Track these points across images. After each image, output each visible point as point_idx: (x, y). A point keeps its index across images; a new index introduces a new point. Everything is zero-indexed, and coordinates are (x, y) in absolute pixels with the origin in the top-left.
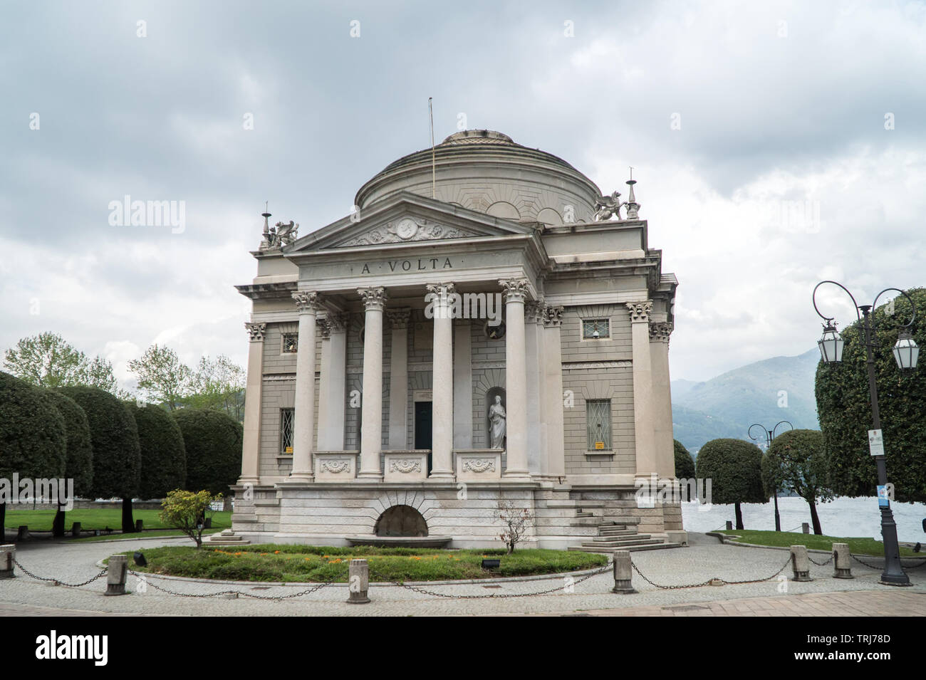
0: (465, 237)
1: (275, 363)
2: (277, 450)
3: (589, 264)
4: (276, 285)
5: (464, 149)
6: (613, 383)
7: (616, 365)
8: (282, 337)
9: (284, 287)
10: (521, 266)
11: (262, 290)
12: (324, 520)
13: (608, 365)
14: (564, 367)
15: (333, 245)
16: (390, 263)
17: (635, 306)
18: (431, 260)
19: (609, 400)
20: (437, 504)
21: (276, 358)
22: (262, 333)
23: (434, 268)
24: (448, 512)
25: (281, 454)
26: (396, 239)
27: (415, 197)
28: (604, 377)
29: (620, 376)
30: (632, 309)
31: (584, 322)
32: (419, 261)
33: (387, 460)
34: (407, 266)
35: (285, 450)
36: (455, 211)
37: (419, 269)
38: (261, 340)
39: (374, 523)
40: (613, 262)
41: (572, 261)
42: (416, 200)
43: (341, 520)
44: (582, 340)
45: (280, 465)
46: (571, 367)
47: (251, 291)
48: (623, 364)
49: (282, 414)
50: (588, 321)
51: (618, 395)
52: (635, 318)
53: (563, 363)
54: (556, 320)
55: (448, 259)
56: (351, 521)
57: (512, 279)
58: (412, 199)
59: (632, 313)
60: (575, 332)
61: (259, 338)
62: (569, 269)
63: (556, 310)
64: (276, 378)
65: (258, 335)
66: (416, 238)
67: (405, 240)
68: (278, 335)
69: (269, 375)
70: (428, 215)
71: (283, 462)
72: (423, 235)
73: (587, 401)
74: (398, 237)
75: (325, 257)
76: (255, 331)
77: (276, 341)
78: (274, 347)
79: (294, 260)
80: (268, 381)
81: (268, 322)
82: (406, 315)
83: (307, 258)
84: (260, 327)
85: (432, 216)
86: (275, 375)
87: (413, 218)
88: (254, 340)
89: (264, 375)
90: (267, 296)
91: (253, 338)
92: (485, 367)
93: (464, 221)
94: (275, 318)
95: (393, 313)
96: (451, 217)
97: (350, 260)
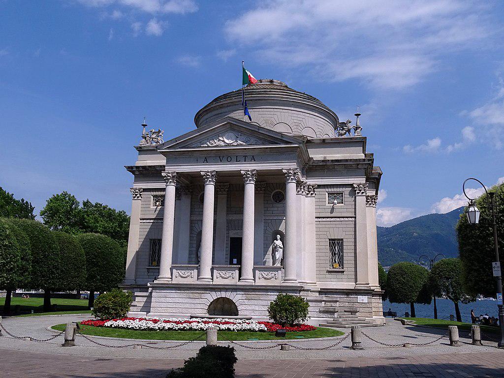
0: (263, 144)
1: (148, 212)
2: (147, 264)
3: (332, 161)
4: (150, 167)
5: (261, 91)
6: (344, 229)
7: (346, 219)
8: (152, 197)
10: (295, 162)
11: (141, 169)
12: (178, 305)
13: (342, 219)
14: (317, 220)
15: (187, 145)
16: (220, 157)
17: (358, 186)
18: (243, 157)
19: (342, 240)
20: (244, 297)
21: (149, 209)
22: (140, 195)
23: (245, 161)
24: (250, 302)
25: (149, 266)
26: (223, 144)
28: (339, 226)
29: (348, 226)
30: (356, 188)
31: (328, 194)
32: (236, 157)
33: (215, 271)
34: (229, 159)
35: (152, 264)
37: (237, 161)
38: (140, 198)
39: (207, 307)
40: (347, 160)
41: (322, 159)
42: (236, 122)
43: (187, 306)
44: (327, 205)
45: (148, 272)
46: (320, 220)
47: (135, 169)
48: (350, 219)
49: (151, 242)
50: (331, 194)
51: (347, 237)
52: (358, 193)
53: (316, 218)
54: (312, 193)
55: (253, 156)
56: (193, 306)
57: (290, 169)
58: (234, 121)
59: (356, 190)
60: (324, 200)
62: (321, 164)
63: (313, 187)
65: (138, 196)
66: (235, 144)
67: (228, 145)
68: (150, 196)
69: (144, 219)
70: (242, 130)
71: (151, 271)
72: (240, 142)
73: (330, 240)
74: (225, 143)
75: (182, 152)
76: (136, 193)
77: (148, 199)
78: (147, 203)
79: (163, 153)
80: (143, 222)
81: (144, 188)
82: (226, 187)
83: (171, 153)
84: (139, 191)
85: (245, 131)
86: (147, 219)
87: (233, 132)
88: (135, 199)
89: (141, 219)
90: (143, 173)
91: (134, 197)
92: (271, 218)
93: (263, 135)
94: (148, 186)
95: (219, 186)
96: (256, 132)
97: (196, 154)
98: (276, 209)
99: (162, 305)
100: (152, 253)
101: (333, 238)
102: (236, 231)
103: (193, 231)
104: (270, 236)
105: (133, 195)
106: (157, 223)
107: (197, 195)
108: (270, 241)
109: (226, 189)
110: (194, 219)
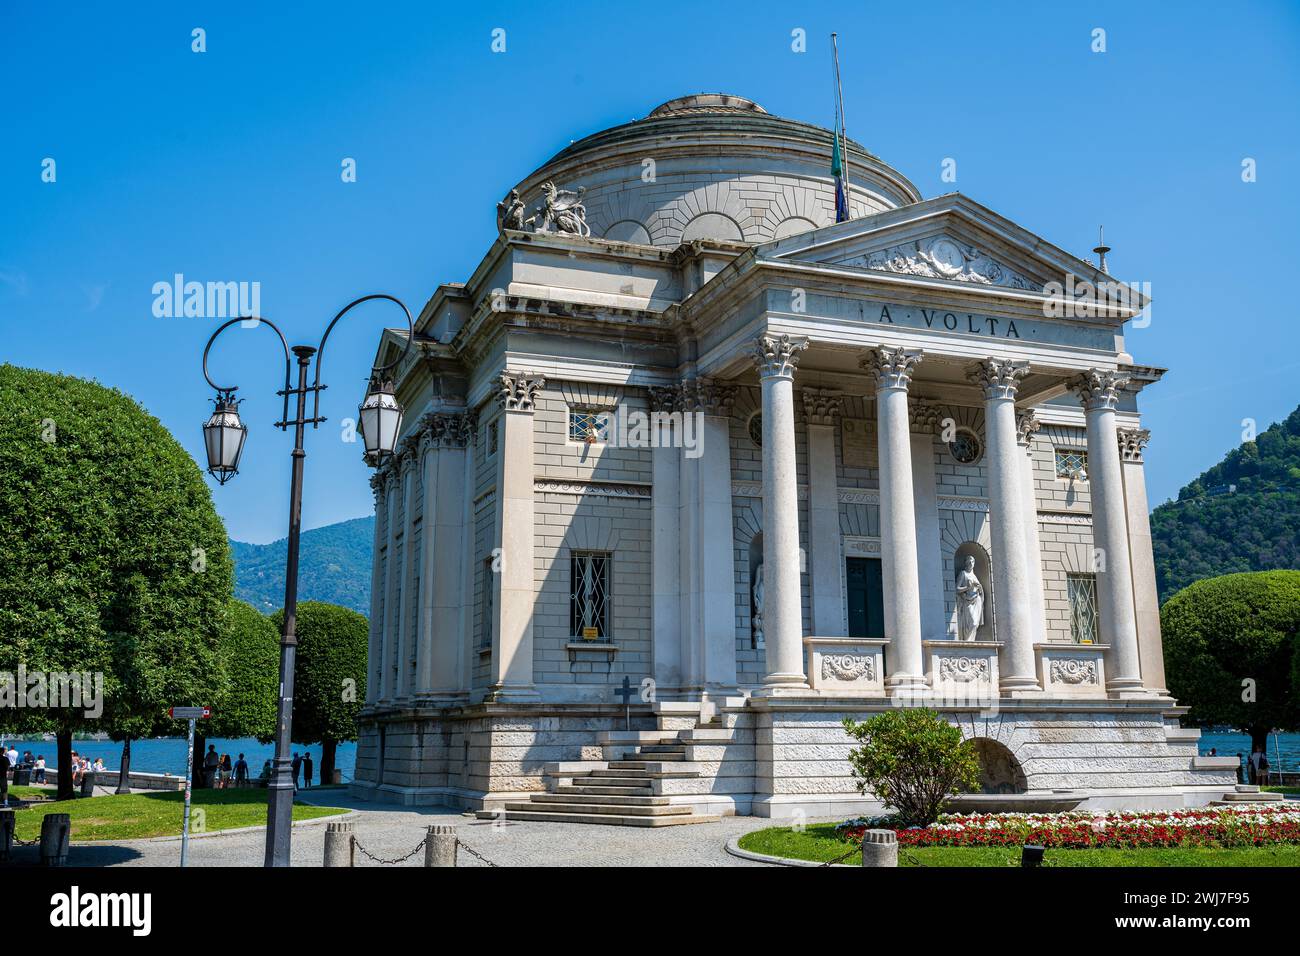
1: (557, 460)
2: (566, 633)
4: (578, 307)
8: (568, 409)
9: (590, 314)
11: (544, 310)
14: (1041, 518)
16: (924, 311)
17: (1126, 436)
18: (988, 320)
19: (1095, 576)
20: (1036, 735)
21: (559, 450)
22: (532, 396)
23: (993, 333)
24: (1060, 749)
25: (572, 641)
26: (928, 271)
27: (976, 209)
30: (1123, 440)
31: (1057, 451)
32: (970, 317)
34: (950, 323)
35: (580, 633)
36: (1036, 247)
37: (971, 331)
38: (530, 409)
42: (976, 214)
44: (1056, 479)
45: (573, 663)
46: (1049, 519)
49: (573, 561)
50: (1062, 451)
53: (1039, 513)
55: (1012, 323)
58: (968, 210)
59: (1122, 446)
60: (1048, 466)
61: (526, 405)
64: (560, 489)
65: (527, 400)
66: (963, 278)
67: (946, 277)
68: (556, 405)
69: (545, 482)
70: (981, 241)
71: (580, 656)
72: (974, 275)
73: (1069, 575)
74: (935, 270)
75: (822, 279)
76: (520, 391)
77: (556, 416)
78: (552, 427)
79: (760, 273)
80: (545, 493)
81: (547, 376)
82: (833, 402)
83: (789, 275)
84: (528, 383)
85: (989, 246)
86: (558, 482)
87: (955, 242)
88: (516, 408)
89: (536, 482)
90: (545, 325)
91: (513, 403)
92: (953, 507)
93: (1039, 265)
94: (558, 371)
95: (813, 396)
96: (1019, 255)
97: (862, 293)
98: (963, 481)
99: (814, 769)
100: (602, 598)
101: (1076, 570)
102: (861, 539)
103: (737, 530)
104: (953, 557)
105: (508, 394)
106: (592, 498)
107: (741, 417)
108: (953, 573)
109: (832, 410)
110: (740, 493)
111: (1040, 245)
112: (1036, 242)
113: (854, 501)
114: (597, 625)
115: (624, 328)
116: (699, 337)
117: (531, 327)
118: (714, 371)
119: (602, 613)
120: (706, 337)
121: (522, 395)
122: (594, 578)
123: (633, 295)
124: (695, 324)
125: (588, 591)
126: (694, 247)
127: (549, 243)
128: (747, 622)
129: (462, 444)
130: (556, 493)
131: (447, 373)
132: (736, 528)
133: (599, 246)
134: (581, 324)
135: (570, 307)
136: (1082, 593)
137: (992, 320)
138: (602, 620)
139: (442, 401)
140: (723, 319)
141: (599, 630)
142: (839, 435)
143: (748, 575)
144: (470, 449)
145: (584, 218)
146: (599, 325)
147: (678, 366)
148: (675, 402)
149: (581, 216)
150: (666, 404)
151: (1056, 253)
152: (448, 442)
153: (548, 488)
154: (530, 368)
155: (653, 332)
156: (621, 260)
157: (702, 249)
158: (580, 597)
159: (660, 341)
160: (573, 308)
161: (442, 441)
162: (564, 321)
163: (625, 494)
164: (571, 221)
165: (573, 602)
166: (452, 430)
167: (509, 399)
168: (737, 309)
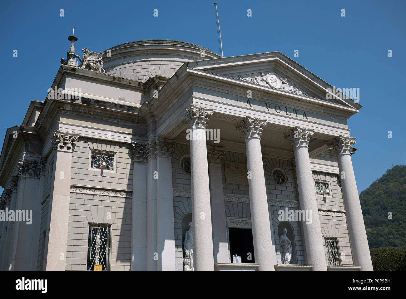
1: (84, 177)
4: (97, 102)
6: (337, 227)
7: (336, 214)
8: (90, 152)
9: (103, 106)
13: (333, 214)
16: (266, 104)
18: (294, 110)
19: (336, 239)
21: (85, 172)
22: (72, 144)
23: (297, 116)
28: (331, 222)
29: (340, 223)
32: (287, 108)
34: (278, 109)
35: (92, 268)
37: (286, 114)
38: (71, 150)
48: (340, 214)
49: (90, 229)
50: (318, 183)
51: (341, 235)
55: (304, 113)
61: (69, 148)
64: (85, 191)
65: (68, 145)
69: (77, 187)
70: (289, 75)
73: (325, 238)
75: (219, 83)
76: (65, 141)
77: (84, 155)
78: (82, 160)
79: (189, 77)
80: (76, 193)
81: (80, 135)
82: (220, 153)
83: (203, 80)
84: (70, 137)
85: (293, 78)
86: (84, 188)
87: (277, 75)
88: (63, 150)
89: (71, 187)
90: (81, 110)
91: (61, 147)
92: (276, 204)
93: (314, 88)
94: (86, 133)
95: (211, 150)
96: (306, 83)
97: (238, 92)
98: (279, 192)
100: (105, 249)
101: (328, 236)
102: (235, 218)
103: (175, 213)
104: (277, 228)
105: (59, 142)
106: (102, 197)
107: (177, 158)
108: (278, 236)
109: (220, 157)
110: (177, 195)
111: (315, 78)
112: (313, 77)
113: (232, 200)
114: (102, 264)
115: (121, 115)
116: (157, 120)
117: (73, 111)
118: (164, 133)
119: (105, 257)
120: (161, 118)
121: (67, 143)
122: (101, 238)
123: (125, 101)
124: (155, 113)
125: (98, 246)
126: (155, 79)
127: (84, 73)
128: (181, 260)
129: (38, 176)
130: (83, 194)
131: (32, 142)
132: (175, 212)
133: (109, 77)
134: (99, 111)
135: (93, 102)
136: (331, 247)
137: (296, 110)
138: (105, 261)
139: (29, 155)
140: (169, 107)
141: (103, 266)
142: (224, 169)
143: (181, 236)
144: (42, 178)
145: (102, 66)
146: (108, 112)
147: (146, 135)
148: (145, 151)
149: (101, 65)
150: (141, 152)
151: (322, 82)
152: (31, 174)
153: (78, 191)
154: (72, 131)
155: (135, 117)
156: (120, 85)
157: (158, 80)
158: (93, 248)
159: (138, 122)
160: (95, 102)
161: (27, 174)
162: (90, 109)
163: (118, 195)
164: (96, 66)
165: (89, 251)
166: (33, 169)
167: (59, 145)
168: (176, 100)
